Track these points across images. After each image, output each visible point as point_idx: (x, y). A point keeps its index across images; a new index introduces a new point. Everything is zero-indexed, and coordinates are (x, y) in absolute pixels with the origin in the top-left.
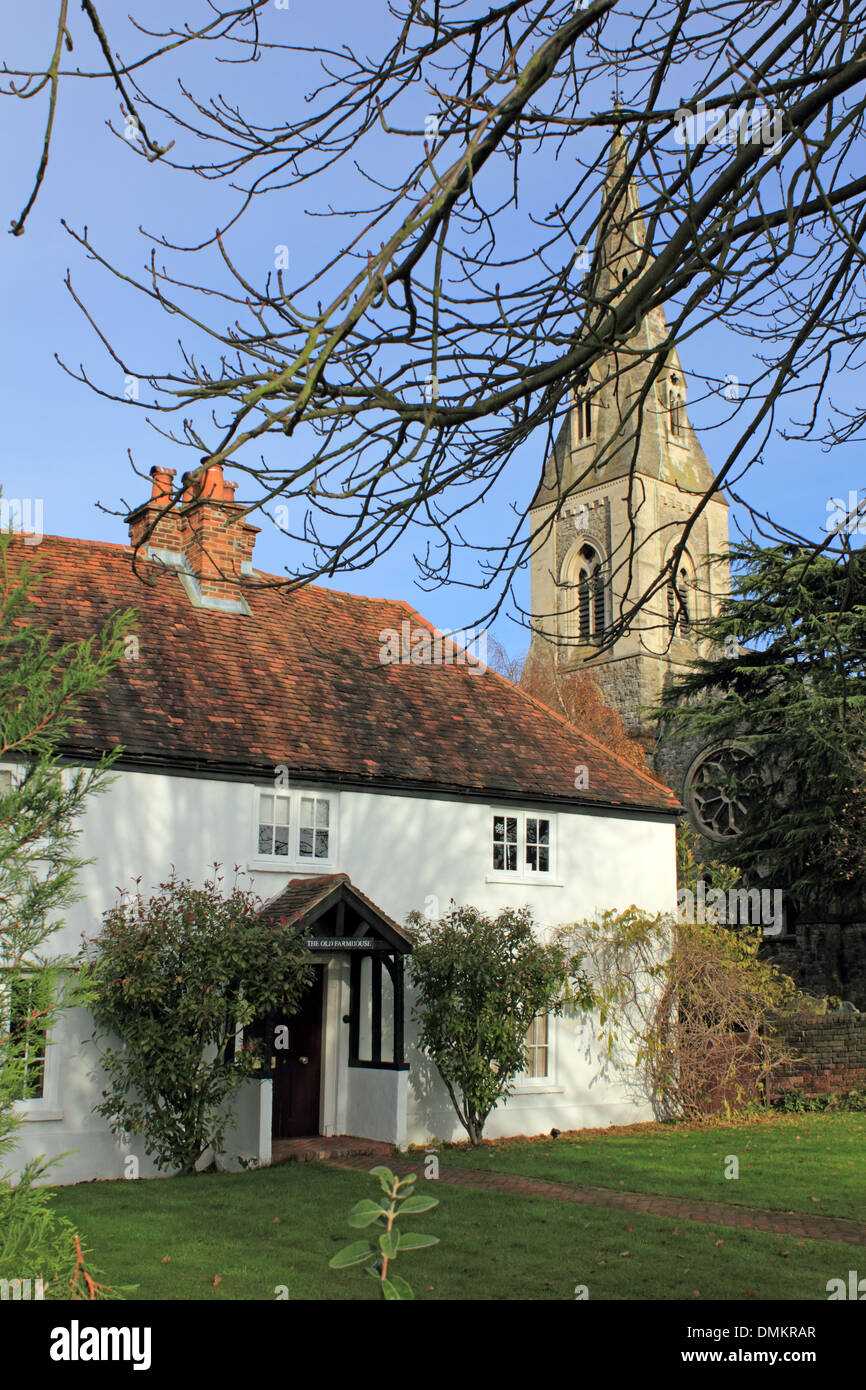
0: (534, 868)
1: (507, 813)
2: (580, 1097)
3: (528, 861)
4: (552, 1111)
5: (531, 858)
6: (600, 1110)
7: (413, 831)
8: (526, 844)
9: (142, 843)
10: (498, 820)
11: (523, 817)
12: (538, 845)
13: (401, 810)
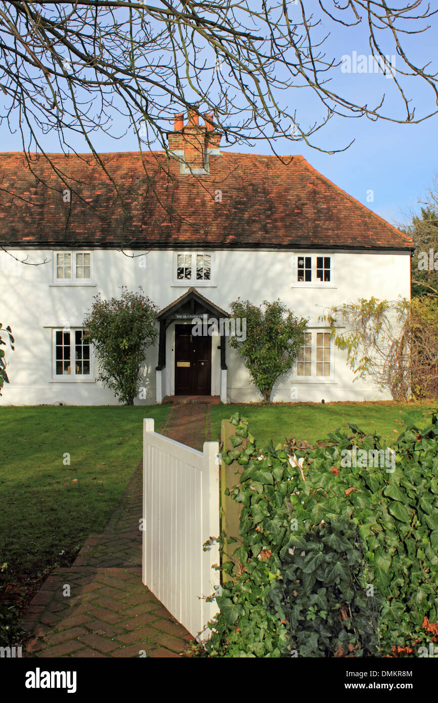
0: (322, 280)
1: (305, 256)
2: (345, 387)
3: (318, 277)
4: (328, 392)
5: (319, 274)
6: (356, 393)
7: (250, 266)
8: (316, 269)
9: (121, 276)
10: (300, 259)
11: (314, 257)
12: (324, 269)
13: (242, 258)
